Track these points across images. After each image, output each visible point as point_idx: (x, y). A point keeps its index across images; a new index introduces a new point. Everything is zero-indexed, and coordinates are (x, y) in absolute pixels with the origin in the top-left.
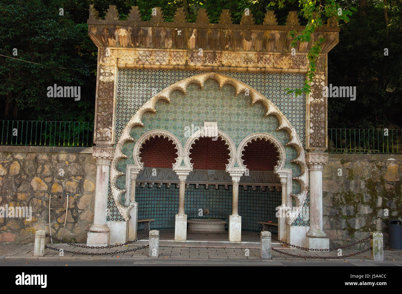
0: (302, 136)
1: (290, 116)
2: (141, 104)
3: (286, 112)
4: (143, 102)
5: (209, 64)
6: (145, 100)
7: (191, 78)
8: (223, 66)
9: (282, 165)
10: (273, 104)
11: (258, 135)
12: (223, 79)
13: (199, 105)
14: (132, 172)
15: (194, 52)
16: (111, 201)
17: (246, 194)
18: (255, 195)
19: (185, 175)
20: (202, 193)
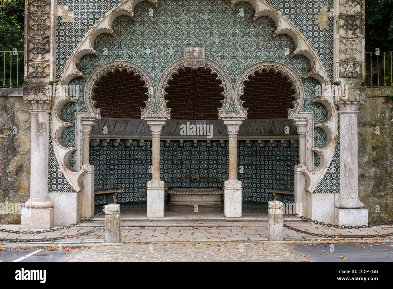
0: (328, 62)
1: (310, 34)
2: (91, 22)
3: (304, 28)
4: (95, 20)
10: (285, 17)
13: (177, 23)
14: (84, 123)
16: (54, 163)
17: (250, 153)
18: (262, 153)
19: (159, 125)
20: (188, 153)
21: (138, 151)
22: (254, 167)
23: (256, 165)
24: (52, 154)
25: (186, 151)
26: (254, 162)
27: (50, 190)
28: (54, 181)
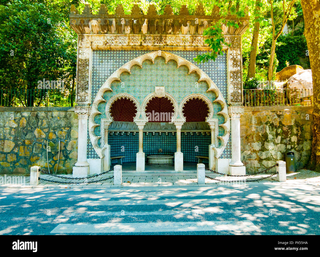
0: (225, 94)
1: (216, 81)
2: (109, 75)
3: (213, 78)
4: (111, 73)
5: (157, 44)
6: (112, 72)
7: (145, 55)
8: (167, 45)
9: (211, 116)
10: (204, 72)
11: (193, 95)
12: (168, 56)
13: (151, 75)
14: (105, 124)
15: (146, 36)
16: (90, 144)
17: (186, 138)
18: (192, 138)
19: (142, 125)
20: (157, 138)
21: (133, 137)
22: (189, 145)
23: (189, 144)
24: (89, 139)
25: (156, 137)
26: (189, 143)
27: (88, 157)
28: (90, 153)
